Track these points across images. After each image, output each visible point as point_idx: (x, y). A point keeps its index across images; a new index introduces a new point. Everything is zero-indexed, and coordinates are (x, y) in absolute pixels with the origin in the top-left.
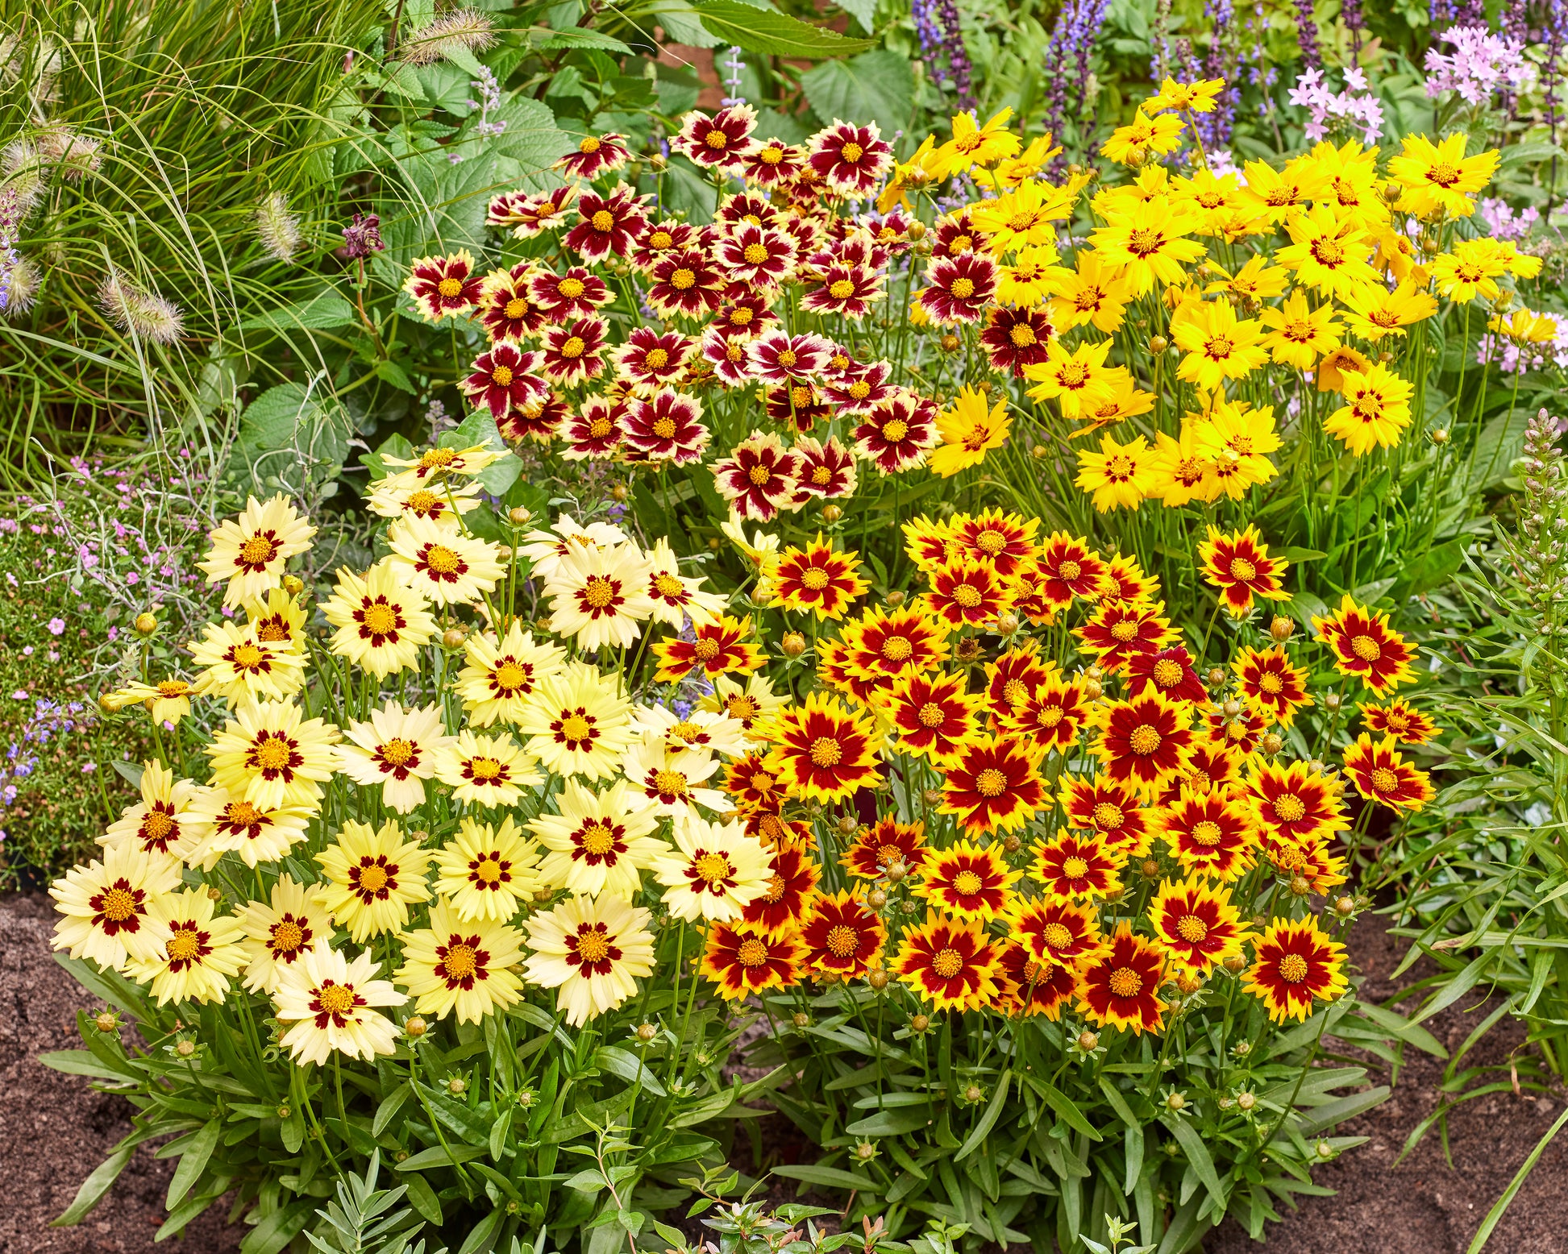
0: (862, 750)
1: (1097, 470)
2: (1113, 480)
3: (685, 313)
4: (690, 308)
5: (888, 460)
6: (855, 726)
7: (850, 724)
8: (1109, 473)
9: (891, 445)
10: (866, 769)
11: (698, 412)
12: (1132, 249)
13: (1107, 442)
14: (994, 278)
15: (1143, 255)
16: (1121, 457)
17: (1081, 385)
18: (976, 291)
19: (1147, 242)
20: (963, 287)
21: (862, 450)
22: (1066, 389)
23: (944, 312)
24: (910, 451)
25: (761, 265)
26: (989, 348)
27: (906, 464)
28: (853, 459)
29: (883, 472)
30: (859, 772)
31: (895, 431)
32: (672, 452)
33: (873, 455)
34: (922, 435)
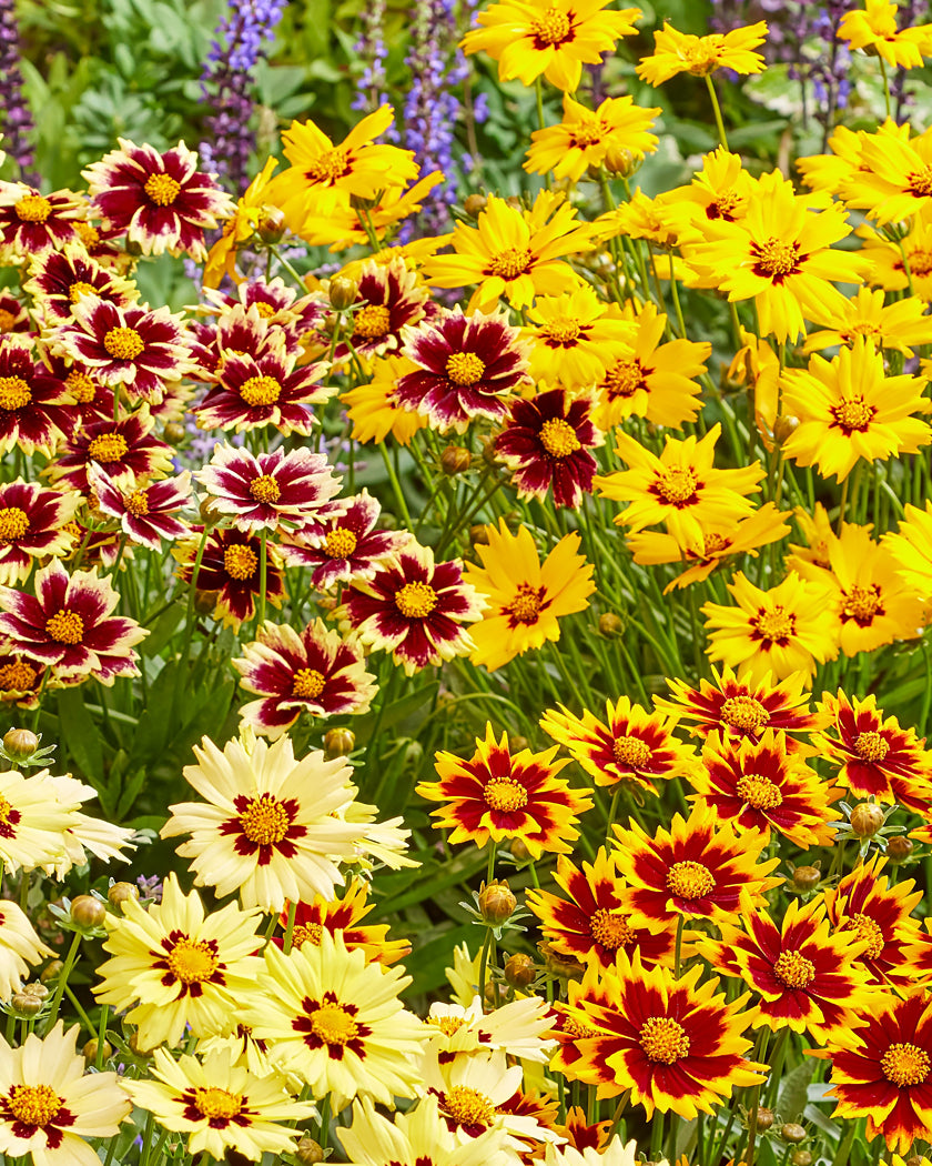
0: (722, 1030)
1: (736, 633)
2: (766, 645)
3: (29, 446)
4: (35, 437)
5: (416, 646)
6: (692, 997)
7: (682, 994)
8: (756, 635)
9: (415, 623)
10: (732, 1060)
11: (111, 599)
12: (759, 270)
13: (743, 586)
14: (512, 347)
15: (778, 279)
16: (770, 609)
17: (693, 500)
18: (489, 370)
19: (780, 257)
20: (466, 366)
21: (371, 635)
22: (671, 509)
23: (449, 407)
24: (448, 631)
25: (138, 360)
26: (514, 461)
27: (446, 649)
28: (358, 652)
29: (411, 668)
30: (725, 1065)
31: (417, 600)
32: (92, 661)
33: (391, 642)
34: (460, 604)
